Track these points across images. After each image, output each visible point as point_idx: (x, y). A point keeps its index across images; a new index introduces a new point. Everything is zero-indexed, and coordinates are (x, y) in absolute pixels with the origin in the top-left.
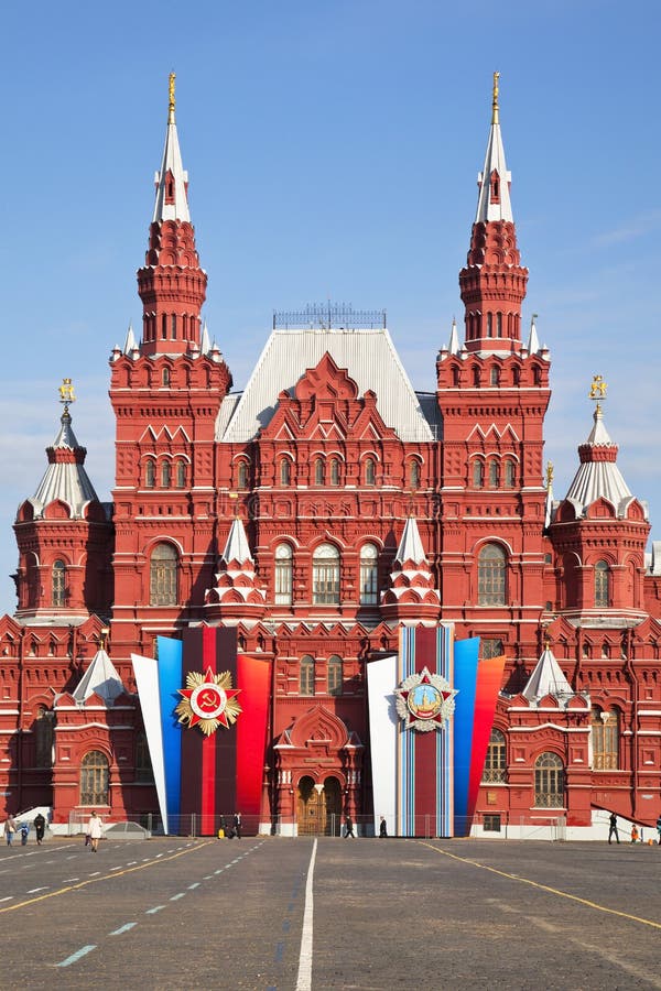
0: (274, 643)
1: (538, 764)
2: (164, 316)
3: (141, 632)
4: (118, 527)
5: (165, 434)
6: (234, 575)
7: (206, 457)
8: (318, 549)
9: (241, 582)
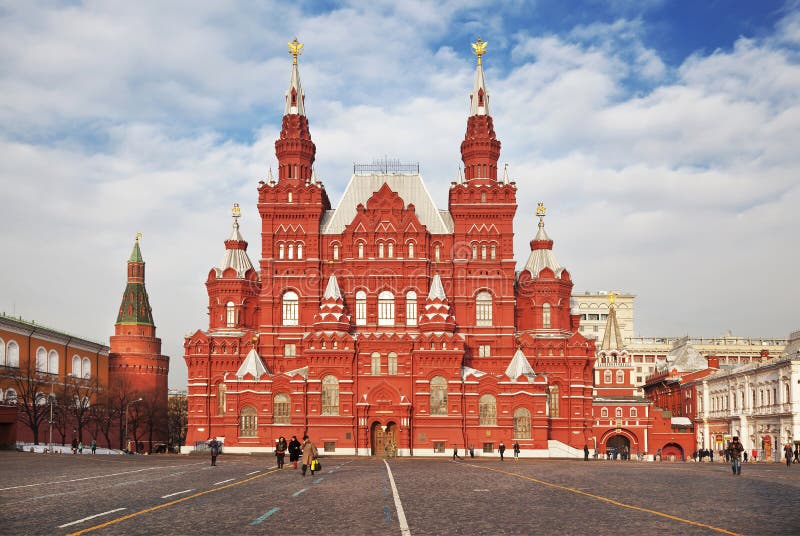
3: (275, 340)
5: (290, 229)
6: (331, 306)
7: (314, 242)
8: (381, 294)
9: (335, 310)
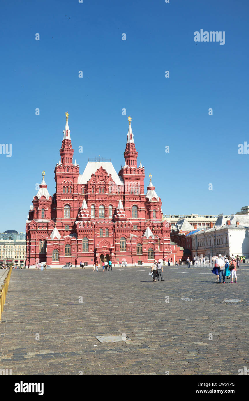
0: (94, 226)
1: (148, 250)
2: (66, 158)
3: (63, 224)
4: (58, 201)
5: (68, 182)
6: (85, 211)
7: (76, 187)
8: (100, 207)
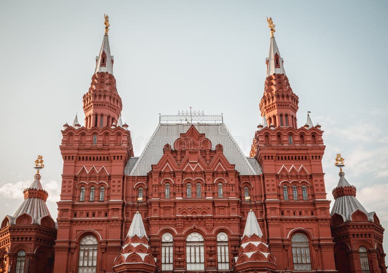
5: (93, 171)
6: (135, 245)
7: (117, 183)
8: (189, 236)
9: (141, 249)
